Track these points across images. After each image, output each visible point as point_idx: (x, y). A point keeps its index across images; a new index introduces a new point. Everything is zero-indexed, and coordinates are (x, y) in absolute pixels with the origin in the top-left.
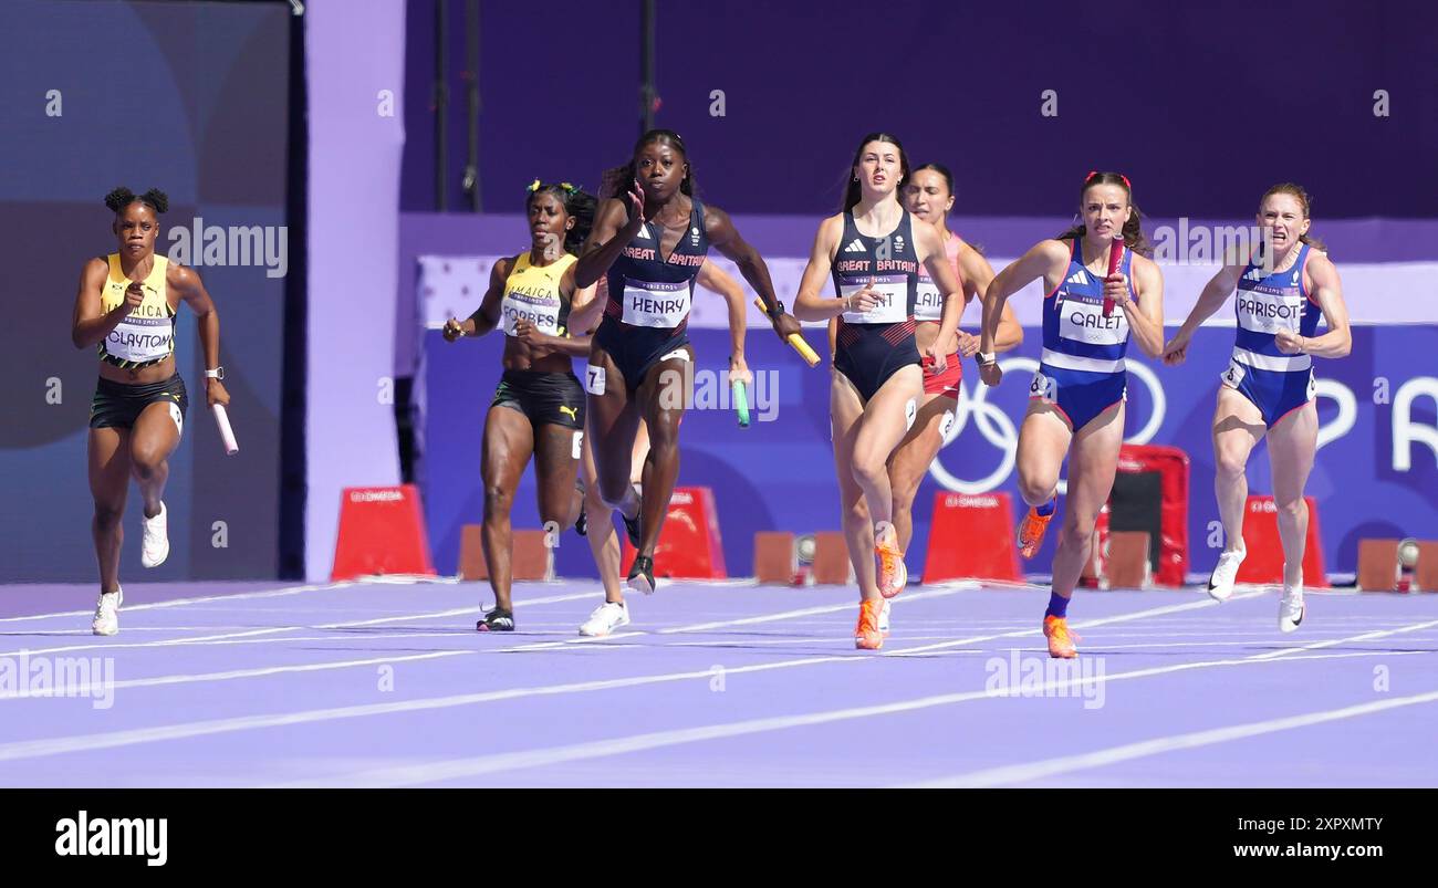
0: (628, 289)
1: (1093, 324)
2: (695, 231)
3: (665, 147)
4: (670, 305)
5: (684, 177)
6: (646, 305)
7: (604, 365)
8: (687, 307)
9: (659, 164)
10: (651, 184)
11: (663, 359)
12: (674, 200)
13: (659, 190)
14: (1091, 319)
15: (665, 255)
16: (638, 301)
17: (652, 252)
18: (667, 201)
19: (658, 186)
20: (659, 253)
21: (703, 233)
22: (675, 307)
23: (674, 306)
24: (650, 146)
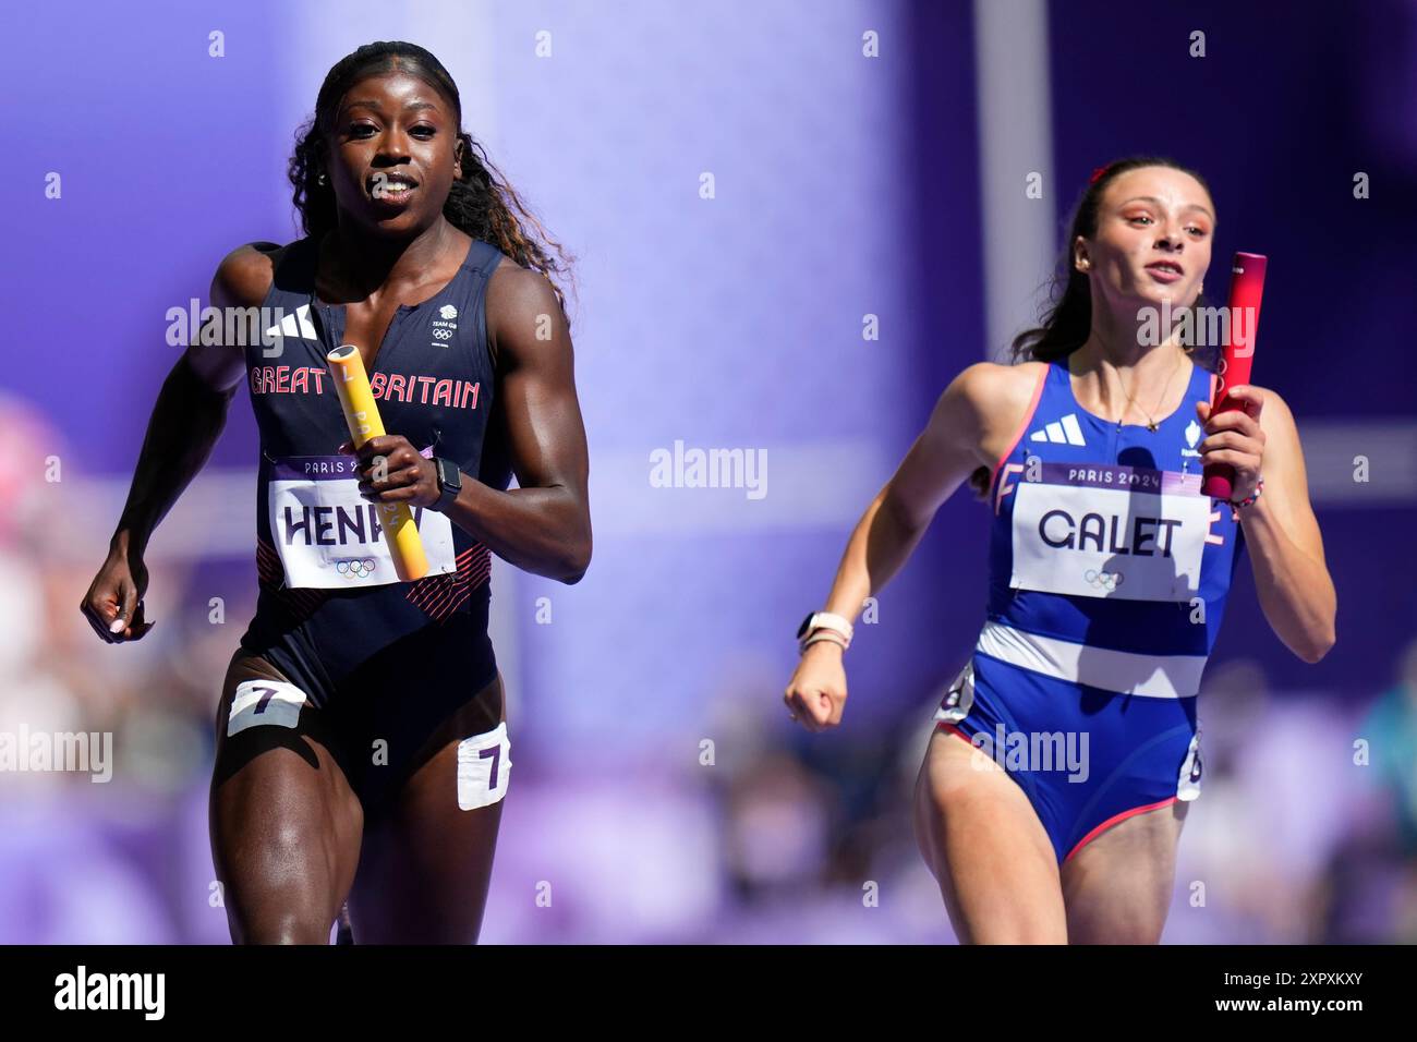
1: (1099, 539)
6: (321, 525)
14: (1093, 527)
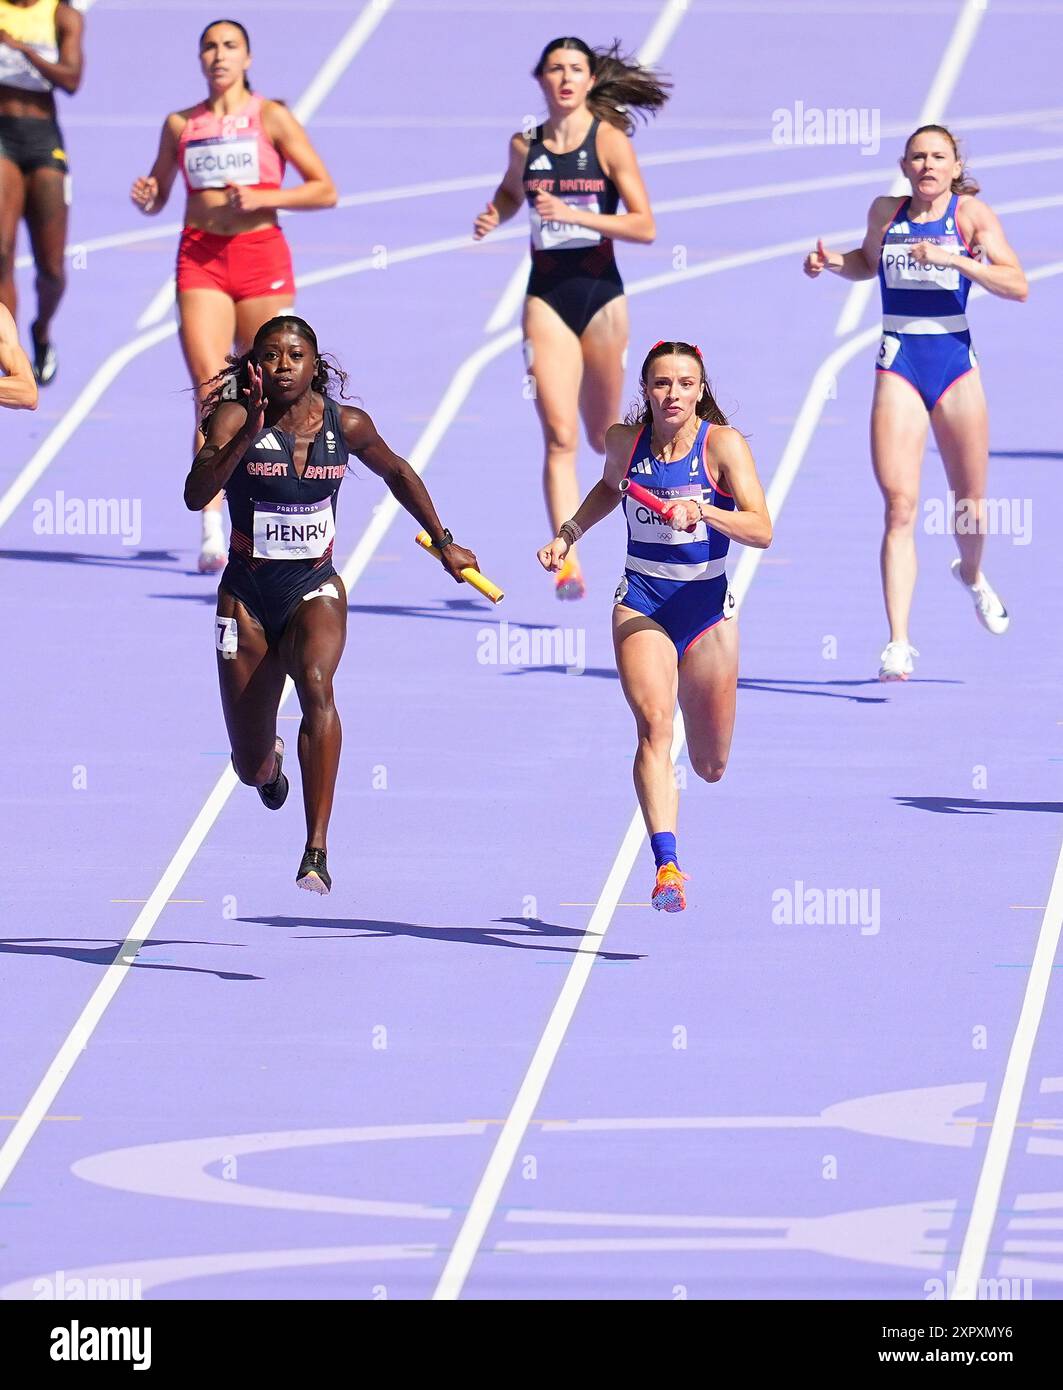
0: (257, 515)
2: (330, 435)
3: (293, 336)
4: (312, 530)
5: (316, 373)
6: (284, 533)
7: (236, 615)
8: (331, 532)
9: (286, 356)
10: (278, 380)
11: (307, 598)
12: (304, 401)
13: (288, 389)
15: (300, 468)
16: (272, 529)
17: (285, 466)
18: (296, 401)
19: (286, 384)
20: (292, 468)
21: (340, 436)
22: (318, 532)
23: (314, 531)
24: (276, 335)
